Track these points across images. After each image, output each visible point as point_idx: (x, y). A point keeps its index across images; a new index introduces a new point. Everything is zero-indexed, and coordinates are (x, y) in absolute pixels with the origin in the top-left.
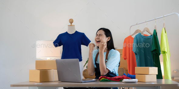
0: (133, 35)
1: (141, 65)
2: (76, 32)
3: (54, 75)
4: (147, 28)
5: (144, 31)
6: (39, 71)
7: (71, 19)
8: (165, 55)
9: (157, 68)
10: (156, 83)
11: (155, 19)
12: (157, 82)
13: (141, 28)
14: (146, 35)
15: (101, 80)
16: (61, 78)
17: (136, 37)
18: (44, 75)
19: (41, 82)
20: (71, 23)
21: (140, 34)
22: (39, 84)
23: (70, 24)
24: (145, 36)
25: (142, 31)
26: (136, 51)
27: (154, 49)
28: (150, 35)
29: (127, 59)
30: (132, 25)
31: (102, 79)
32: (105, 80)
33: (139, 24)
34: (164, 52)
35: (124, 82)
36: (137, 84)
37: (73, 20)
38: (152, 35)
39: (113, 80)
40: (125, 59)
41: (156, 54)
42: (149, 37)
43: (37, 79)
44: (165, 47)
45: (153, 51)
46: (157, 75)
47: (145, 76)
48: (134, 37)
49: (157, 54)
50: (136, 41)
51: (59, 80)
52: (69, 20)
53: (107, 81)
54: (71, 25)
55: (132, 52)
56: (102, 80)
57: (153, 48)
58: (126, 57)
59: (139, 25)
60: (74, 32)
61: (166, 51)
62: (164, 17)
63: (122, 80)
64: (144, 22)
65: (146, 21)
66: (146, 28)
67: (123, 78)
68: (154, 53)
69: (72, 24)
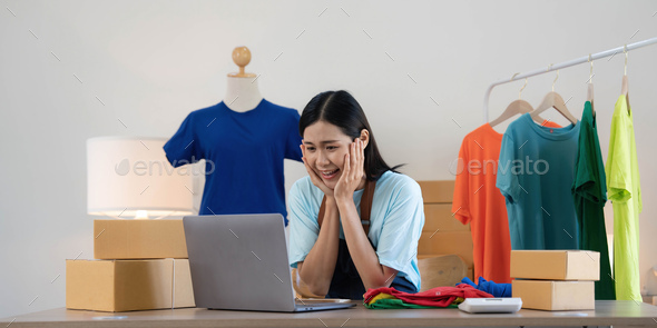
0: (498, 122)
1: (528, 243)
2: (264, 103)
3: (175, 281)
4: (557, 97)
5: (542, 108)
6: (111, 265)
7: (239, 49)
8: (625, 203)
9: (597, 255)
10: (592, 315)
11: (591, 59)
12: (597, 310)
13: (532, 96)
14: (552, 124)
15: (372, 302)
16: (206, 297)
17: (513, 129)
18: (135, 284)
19: (119, 311)
20: (242, 65)
21: (528, 121)
22: (111, 317)
23: (237, 69)
24: (549, 128)
25: (535, 107)
26: (511, 186)
27: (586, 179)
28: (565, 123)
29: (472, 218)
30: (496, 81)
31: (378, 298)
32: (388, 304)
33: (526, 77)
34: (621, 194)
35: (467, 309)
36: (520, 316)
37: (248, 52)
38: (573, 125)
39: (423, 302)
40: (464, 220)
41: (592, 200)
42: (563, 133)
43: (102, 297)
44: (625, 174)
45: (579, 188)
46: (596, 282)
47: (551, 287)
48: (502, 129)
49: (595, 199)
50: (512, 146)
51: (199, 302)
52: (234, 53)
53: (398, 307)
54: (242, 75)
55: (495, 191)
56: (379, 302)
57: (581, 178)
58: (468, 210)
59: (526, 81)
60: (252, 105)
61: (628, 188)
62: (627, 50)
63: (459, 303)
64: (546, 68)
65: (555, 66)
66: (551, 93)
67: (464, 296)
68: (585, 196)
69: (248, 69)
